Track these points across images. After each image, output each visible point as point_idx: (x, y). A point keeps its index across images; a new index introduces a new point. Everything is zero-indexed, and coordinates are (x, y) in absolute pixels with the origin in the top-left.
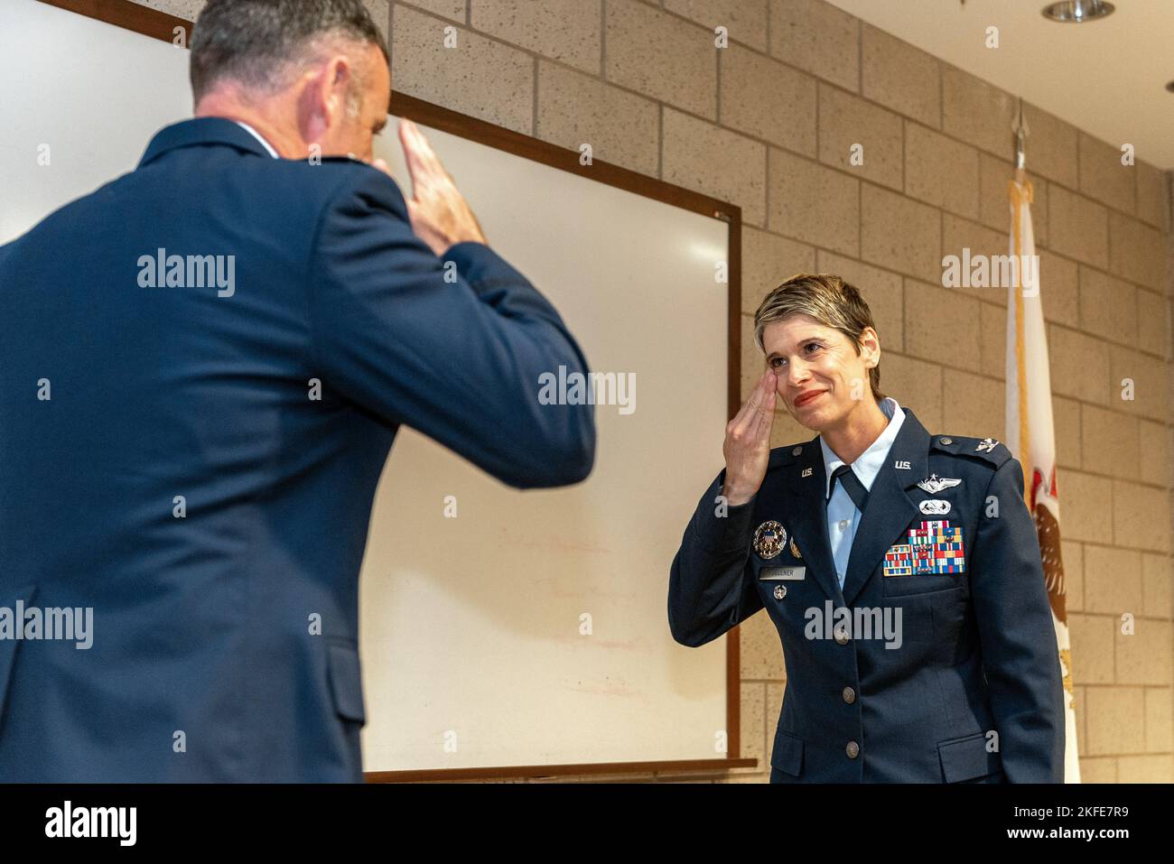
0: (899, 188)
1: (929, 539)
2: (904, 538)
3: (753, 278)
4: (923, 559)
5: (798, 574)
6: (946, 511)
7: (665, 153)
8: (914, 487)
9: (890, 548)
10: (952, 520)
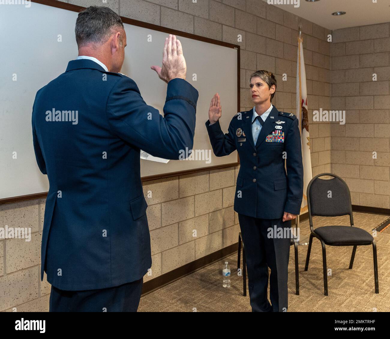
0: (274, 39)
1: (277, 134)
2: (271, 134)
3: (243, 61)
4: (275, 139)
5: (245, 140)
6: (281, 129)
7: (223, 35)
8: (274, 122)
9: (268, 135)
10: (282, 130)
